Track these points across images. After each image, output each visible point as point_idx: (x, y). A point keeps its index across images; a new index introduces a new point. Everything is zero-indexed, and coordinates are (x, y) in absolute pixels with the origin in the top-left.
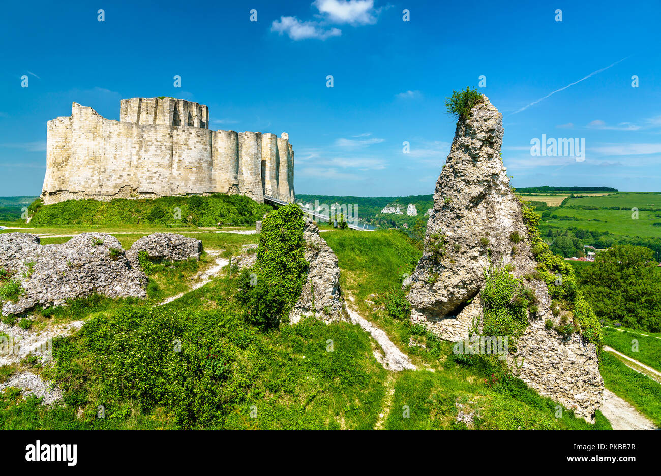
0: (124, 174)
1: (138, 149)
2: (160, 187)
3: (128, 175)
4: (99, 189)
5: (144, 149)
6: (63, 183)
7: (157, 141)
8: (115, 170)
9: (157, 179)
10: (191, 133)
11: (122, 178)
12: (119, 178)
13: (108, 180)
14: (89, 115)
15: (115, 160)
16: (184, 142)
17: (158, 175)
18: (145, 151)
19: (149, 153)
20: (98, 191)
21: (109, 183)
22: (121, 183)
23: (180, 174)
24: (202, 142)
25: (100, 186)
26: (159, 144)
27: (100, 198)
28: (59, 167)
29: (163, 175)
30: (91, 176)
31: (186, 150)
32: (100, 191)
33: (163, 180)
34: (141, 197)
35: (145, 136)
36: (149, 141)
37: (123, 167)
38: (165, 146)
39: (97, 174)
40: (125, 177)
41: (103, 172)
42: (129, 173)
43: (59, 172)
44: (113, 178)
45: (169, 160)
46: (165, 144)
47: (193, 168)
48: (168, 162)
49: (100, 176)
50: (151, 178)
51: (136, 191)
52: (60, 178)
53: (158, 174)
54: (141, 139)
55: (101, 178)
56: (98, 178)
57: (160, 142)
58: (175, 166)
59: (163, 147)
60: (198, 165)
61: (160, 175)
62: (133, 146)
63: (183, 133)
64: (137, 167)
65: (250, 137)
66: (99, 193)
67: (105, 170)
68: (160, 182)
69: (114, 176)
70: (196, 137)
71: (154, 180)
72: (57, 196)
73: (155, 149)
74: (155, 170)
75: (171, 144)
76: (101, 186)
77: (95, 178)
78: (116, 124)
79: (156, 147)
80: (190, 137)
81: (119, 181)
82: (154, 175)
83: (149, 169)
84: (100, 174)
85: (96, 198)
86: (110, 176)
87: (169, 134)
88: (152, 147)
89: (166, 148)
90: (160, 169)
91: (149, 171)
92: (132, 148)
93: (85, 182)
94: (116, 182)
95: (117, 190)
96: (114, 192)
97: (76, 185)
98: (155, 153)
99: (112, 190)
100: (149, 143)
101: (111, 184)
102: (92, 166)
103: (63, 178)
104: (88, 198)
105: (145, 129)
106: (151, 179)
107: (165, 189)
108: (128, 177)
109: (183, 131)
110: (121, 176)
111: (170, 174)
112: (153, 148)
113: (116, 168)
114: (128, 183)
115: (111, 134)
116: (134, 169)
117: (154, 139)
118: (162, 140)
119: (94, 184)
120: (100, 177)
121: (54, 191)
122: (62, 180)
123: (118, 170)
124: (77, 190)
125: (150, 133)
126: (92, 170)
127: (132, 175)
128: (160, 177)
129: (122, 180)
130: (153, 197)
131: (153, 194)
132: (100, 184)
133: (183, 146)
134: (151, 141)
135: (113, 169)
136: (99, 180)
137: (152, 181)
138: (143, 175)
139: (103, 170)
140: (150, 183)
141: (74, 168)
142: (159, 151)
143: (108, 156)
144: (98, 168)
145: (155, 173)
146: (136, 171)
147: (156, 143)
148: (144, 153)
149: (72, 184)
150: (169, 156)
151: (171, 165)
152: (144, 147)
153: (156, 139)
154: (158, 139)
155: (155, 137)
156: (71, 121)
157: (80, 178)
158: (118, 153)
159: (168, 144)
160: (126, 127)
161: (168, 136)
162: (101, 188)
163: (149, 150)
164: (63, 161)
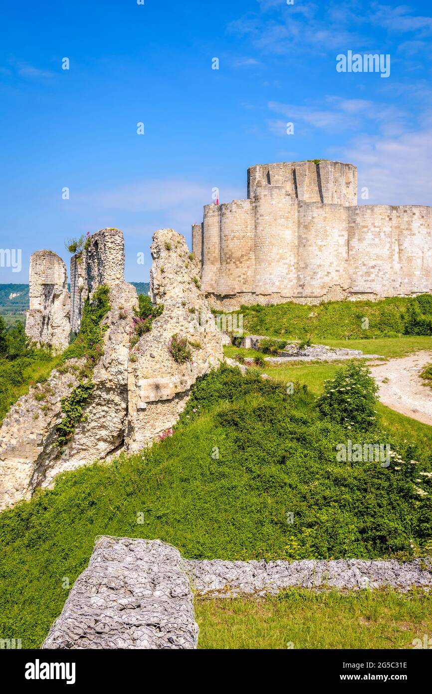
0: (332, 270)
1: (346, 237)
2: (381, 285)
3: (337, 271)
4: (300, 290)
5: (357, 237)
6: (244, 284)
7: (375, 227)
8: (320, 266)
9: (376, 275)
10: (414, 214)
11: (330, 275)
12: (326, 276)
13: (311, 278)
14: (282, 197)
15: (320, 252)
16: (407, 226)
17: (378, 271)
18: (359, 240)
19: (364, 242)
20: (298, 293)
21: (313, 283)
22: (329, 281)
23: (402, 268)
24: (427, 225)
25: (300, 286)
26: (378, 229)
27: (302, 301)
28: (238, 262)
29: (383, 270)
30: (287, 274)
31: (409, 237)
32: (301, 293)
33: (383, 276)
34: (353, 299)
35: (359, 220)
36: (364, 227)
37: (331, 261)
38: (385, 232)
39: (294, 271)
40: (334, 274)
41: (303, 268)
42: (338, 269)
43: (238, 269)
44: (319, 276)
45: (388, 250)
46: (384, 229)
47: (417, 259)
48: (388, 252)
49: (299, 273)
50: (368, 274)
51: (347, 291)
52: (240, 276)
53: (377, 268)
54: (353, 225)
55: (302, 276)
56: (296, 276)
57: (379, 227)
58: (396, 257)
59: (382, 234)
61: (379, 270)
62: (341, 234)
63: (405, 214)
64: (346, 260)
66: (300, 296)
67: (307, 266)
68: (380, 279)
69: (320, 273)
70: (420, 218)
71: (373, 276)
72: (237, 299)
73: (373, 237)
74: (372, 263)
75: (390, 229)
76: (302, 286)
77: (293, 276)
78: (321, 207)
79: (372, 235)
80: (413, 219)
81: (327, 279)
82: (372, 270)
83: (365, 263)
84: (299, 271)
85: (295, 301)
86: (315, 273)
87: (388, 216)
88: (368, 234)
89: (385, 235)
90: (379, 262)
91: (364, 265)
92: (339, 236)
93: (279, 281)
94: (323, 280)
95: (325, 291)
96: (322, 293)
97: (267, 286)
98: (373, 242)
99: (318, 290)
100: (365, 229)
101: (316, 283)
102: (286, 261)
103: (245, 277)
104: (284, 301)
105: (358, 212)
106: (369, 276)
107: (386, 288)
108: (337, 273)
109: (405, 211)
110: (328, 273)
111: (391, 268)
112: (369, 236)
113: (322, 263)
114: (337, 281)
115: (314, 220)
116: (343, 263)
117: (370, 224)
118: (380, 224)
119: (292, 283)
120: (298, 275)
121: (232, 293)
122: (243, 279)
123: (324, 265)
124: (270, 292)
125: (365, 216)
126: (286, 266)
127: (341, 271)
128: (381, 273)
129: (330, 278)
130: (371, 298)
131: (371, 295)
132: (301, 283)
133: (404, 232)
134: (367, 227)
135: (318, 264)
136: (299, 279)
137: (370, 278)
138: (357, 270)
139: (304, 266)
140: (367, 281)
141: (263, 264)
142: (377, 240)
143: (310, 248)
144: (295, 263)
145: (373, 267)
146: (346, 265)
147: (373, 229)
148: (357, 242)
149: (261, 284)
150: (388, 245)
151: (391, 257)
152: (356, 235)
153: (373, 224)
154: (376, 224)
155: (372, 222)
156: (254, 204)
157: (272, 276)
158: (323, 243)
159: (388, 229)
160: (333, 210)
161: (388, 219)
162: (303, 288)
163: (364, 239)
164: (242, 256)
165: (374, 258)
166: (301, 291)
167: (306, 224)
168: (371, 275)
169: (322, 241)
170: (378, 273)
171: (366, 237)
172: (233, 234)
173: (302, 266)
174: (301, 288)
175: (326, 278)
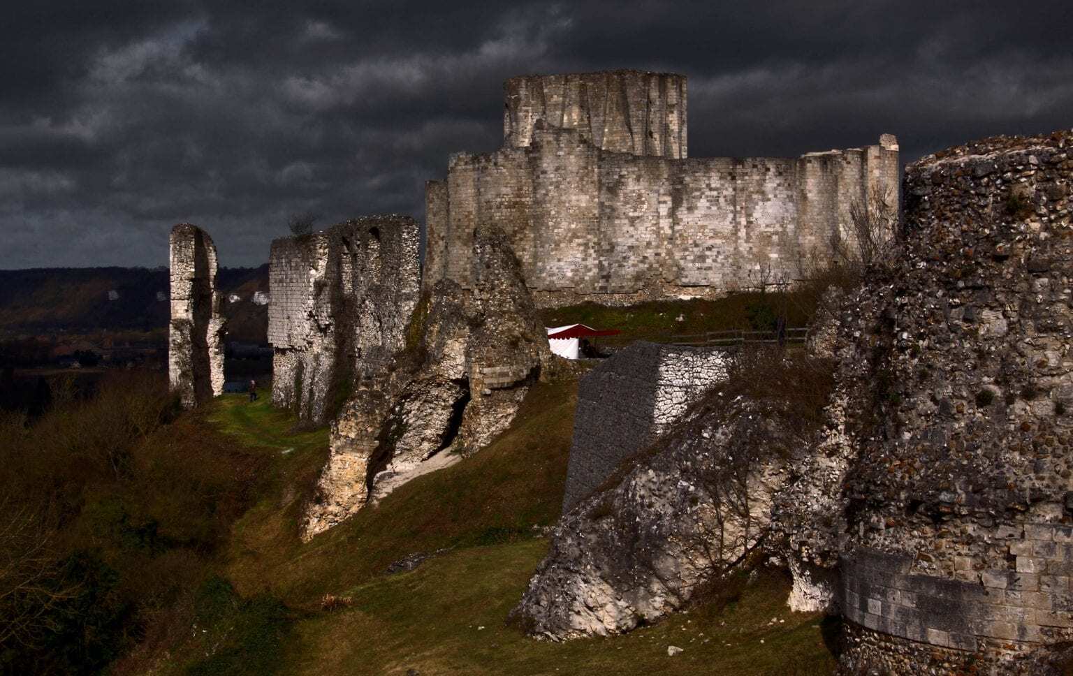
0: (649, 253)
1: (670, 204)
2: (720, 275)
3: (657, 254)
4: (603, 283)
5: (685, 204)
8: (632, 247)
9: (713, 261)
10: (768, 169)
11: (647, 261)
12: (642, 262)
13: (620, 266)
14: (575, 145)
15: (632, 228)
16: (757, 188)
17: (716, 253)
18: (688, 209)
19: (696, 212)
20: (601, 288)
21: (623, 272)
22: (645, 269)
23: (751, 248)
24: (786, 185)
25: (603, 277)
26: (715, 193)
27: (606, 300)
29: (724, 252)
30: (583, 260)
31: (760, 203)
32: (605, 287)
33: (723, 261)
34: (682, 295)
35: (687, 179)
36: (694, 190)
37: (648, 240)
38: (725, 197)
39: (594, 255)
40: (652, 259)
41: (607, 251)
42: (658, 251)
44: (630, 262)
45: (731, 223)
46: (725, 193)
47: (774, 237)
48: (730, 227)
49: (602, 258)
50: (702, 258)
51: (673, 283)
53: (715, 250)
54: (679, 187)
55: (606, 264)
56: (597, 262)
57: (717, 190)
58: (742, 233)
59: (722, 200)
60: (780, 229)
61: (718, 252)
62: (662, 199)
63: (755, 170)
64: (671, 239)
65: (852, 162)
66: (602, 291)
67: (614, 247)
68: (720, 266)
69: (632, 258)
70: (776, 176)
71: (709, 261)
73: (708, 204)
74: (710, 242)
75: (733, 193)
76: (607, 278)
77: (591, 262)
78: (632, 161)
79: (708, 201)
80: (767, 177)
82: (708, 253)
83: (698, 242)
84: (602, 255)
85: (598, 300)
86: (624, 258)
87: (730, 173)
88: (701, 200)
89: (726, 201)
90: (718, 241)
91: (696, 246)
92: (660, 202)
93: (572, 270)
94: (637, 269)
95: (640, 285)
96: (635, 288)
97: (554, 278)
98: (708, 212)
99: (631, 283)
100: (697, 194)
101: (627, 272)
102: (580, 241)
104: (581, 300)
105: (685, 167)
106: (704, 261)
107: (728, 279)
108: (657, 258)
109: (755, 166)
110: (645, 257)
111: (735, 248)
112: (703, 203)
113: (636, 243)
114: (657, 269)
115: (623, 180)
116: (666, 243)
117: (704, 186)
118: (718, 186)
119: (591, 274)
120: (600, 262)
123: (638, 247)
124: (559, 287)
125: (697, 174)
126: (582, 248)
127: (663, 255)
128: (721, 257)
129: (647, 265)
130: (708, 293)
131: (707, 289)
132: (605, 273)
133: (755, 196)
134: (699, 190)
135: (630, 244)
136: (600, 266)
137: (705, 265)
138: (687, 253)
139: (608, 247)
140: (701, 268)
141: (547, 246)
142: (714, 208)
143: (617, 222)
144: (594, 243)
145: (709, 249)
146: (670, 246)
147: (708, 193)
148: (686, 212)
149: (544, 275)
150: (731, 216)
151: (735, 232)
152: (684, 201)
153: (708, 185)
154: (713, 186)
155: (707, 182)
156: (531, 155)
157: (562, 263)
158: (636, 214)
159: (729, 192)
160: (650, 166)
161: (729, 178)
162: (607, 281)
163: (696, 208)
164: (515, 232)
165: (711, 235)
166: (606, 284)
167: (611, 185)
168: (708, 260)
169: (635, 211)
170: (717, 256)
171: (699, 205)
172: (499, 200)
173: (606, 248)
174: (604, 280)
175: (641, 265)
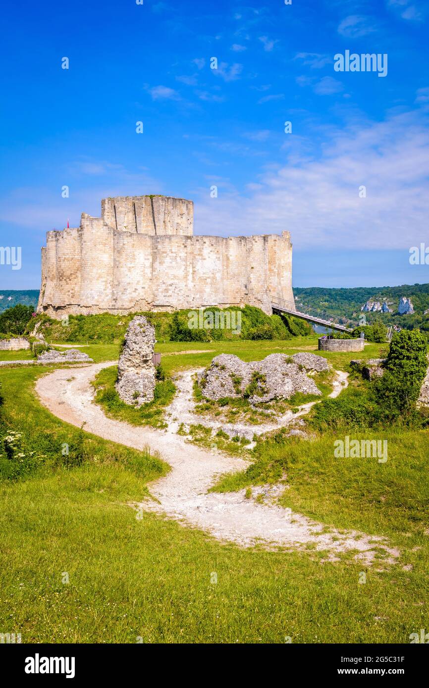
0: (139, 287)
1: (151, 260)
2: (177, 300)
3: (143, 288)
4: (113, 302)
5: (158, 260)
6: (72, 297)
7: (172, 252)
8: (129, 283)
9: (173, 292)
10: (205, 243)
11: (137, 291)
12: (134, 292)
13: (122, 294)
14: (101, 227)
15: (129, 273)
16: (199, 252)
18: (160, 263)
19: (164, 265)
20: (112, 305)
21: (124, 297)
22: (136, 296)
23: (195, 286)
24: (216, 251)
25: (114, 300)
26: (174, 255)
27: (115, 312)
28: (68, 280)
29: (179, 287)
30: (104, 290)
31: (201, 261)
32: (114, 305)
33: (178, 292)
34: (155, 311)
35: (160, 247)
36: (163, 252)
37: (138, 280)
38: (180, 257)
39: (110, 287)
40: (140, 290)
42: (144, 286)
43: (68, 285)
44: (128, 292)
45: (184, 271)
46: (180, 255)
47: (208, 279)
48: (183, 273)
49: (114, 289)
50: (167, 290)
51: (151, 304)
52: (69, 291)
53: (174, 286)
54: (155, 251)
55: (115, 292)
56: (111, 291)
57: (175, 253)
58: (190, 277)
59: (178, 259)
60: (212, 276)
61: (175, 287)
62: (146, 258)
63: (197, 242)
64: (151, 279)
65: (258, 242)
66: (113, 308)
67: (119, 283)
68: (176, 294)
69: (129, 289)
70: (209, 246)
71: (170, 293)
72: (66, 310)
73: (171, 261)
74: (170, 282)
75: (186, 255)
76: (115, 300)
77: (109, 291)
78: (130, 236)
79: (170, 259)
80: (204, 247)
81: (134, 295)
82: (170, 288)
83: (165, 281)
84: (114, 288)
85: (110, 312)
86: (125, 289)
87: (183, 244)
88: (167, 258)
89: (181, 259)
90: (176, 281)
91: (164, 283)
92: (145, 259)
93: (98, 296)
94: (131, 295)
95: (132, 304)
96: (130, 306)
97: (89, 300)
98: (171, 265)
99: (128, 304)
100: (165, 255)
101: (126, 297)
102: (104, 279)
103: (73, 291)
104: (102, 312)
105: (159, 240)
106: (167, 292)
107: (181, 302)
108: (143, 290)
109: (197, 240)
110: (136, 289)
111: (186, 286)
112: (168, 260)
113: (131, 282)
114: (143, 296)
115: (125, 246)
116: (148, 281)
117: (168, 250)
118: (176, 250)
119: (108, 298)
120: (113, 291)
121: (63, 305)
122: (72, 293)
123: (132, 283)
124: (90, 305)
125: (164, 244)
126: (104, 283)
127: (146, 288)
128: (177, 290)
129: (137, 294)
130: (169, 310)
131: (169, 308)
132: (115, 298)
133: (197, 257)
134: (166, 253)
135: (128, 282)
136: (113, 294)
137: (168, 294)
138: (159, 287)
139: (117, 283)
140: (166, 296)
141: (86, 282)
142: (174, 263)
143: (122, 269)
144: (110, 281)
145: (171, 285)
146: (150, 283)
147: (171, 255)
148: (158, 265)
149: (84, 298)
150: (184, 267)
151: (186, 277)
152: (158, 259)
153: (171, 250)
154: (173, 251)
155: (170, 248)
156: (80, 232)
157: (93, 292)
158: (132, 265)
159: (183, 255)
160: (140, 239)
161: (183, 246)
162: (116, 302)
163: (164, 262)
164: (71, 274)
165: (172, 277)
166: (115, 304)
167: (119, 249)
168: (169, 292)
169: (131, 264)
170: (175, 290)
171: (165, 261)
172: (64, 256)
173: (116, 284)
174: (114, 301)
175: (133, 293)
